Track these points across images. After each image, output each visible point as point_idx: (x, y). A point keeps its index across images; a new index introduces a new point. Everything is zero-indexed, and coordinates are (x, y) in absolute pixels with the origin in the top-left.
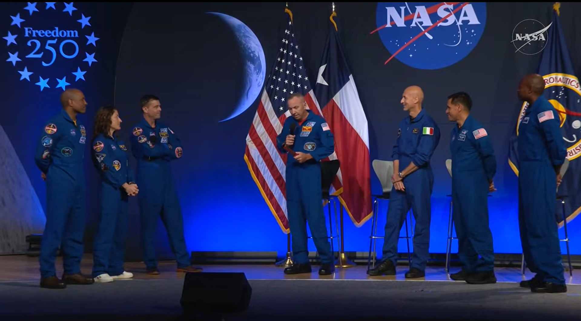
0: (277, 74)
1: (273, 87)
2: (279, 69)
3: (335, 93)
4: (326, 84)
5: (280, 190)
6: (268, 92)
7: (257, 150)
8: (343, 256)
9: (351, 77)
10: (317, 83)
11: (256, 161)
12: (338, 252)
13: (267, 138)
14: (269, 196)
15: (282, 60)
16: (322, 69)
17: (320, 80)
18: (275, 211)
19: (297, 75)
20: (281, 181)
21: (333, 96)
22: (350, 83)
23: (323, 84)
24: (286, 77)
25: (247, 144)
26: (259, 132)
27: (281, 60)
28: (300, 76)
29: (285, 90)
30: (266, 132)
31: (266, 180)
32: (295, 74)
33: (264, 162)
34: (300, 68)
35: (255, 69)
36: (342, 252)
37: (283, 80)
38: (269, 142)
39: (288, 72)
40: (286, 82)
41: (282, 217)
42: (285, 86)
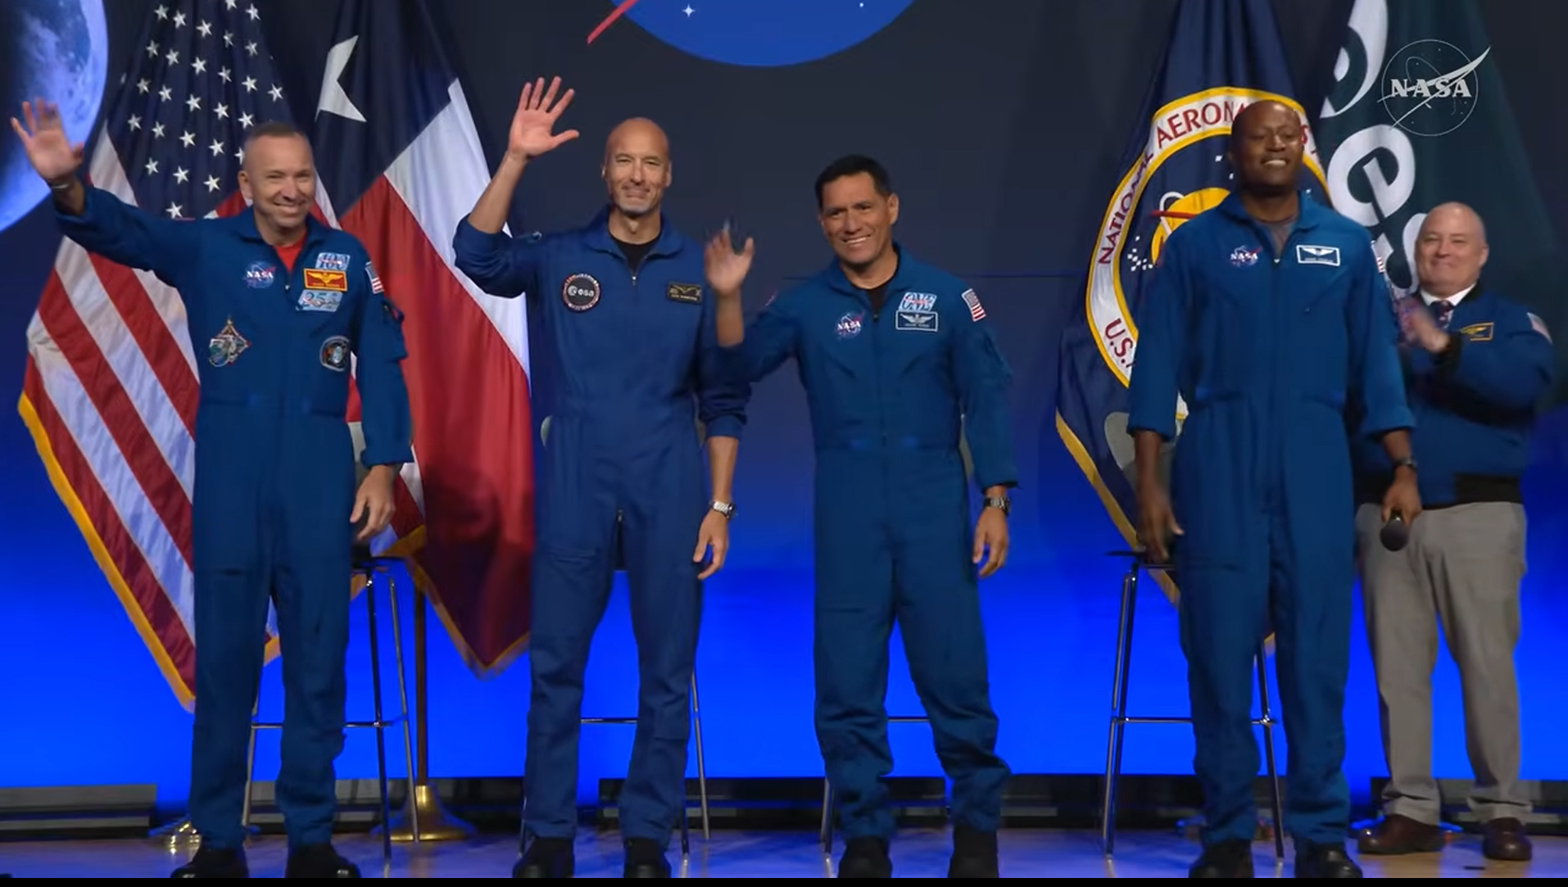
0: (157, 72)
1: (137, 125)
2: (163, 51)
3: (394, 152)
4: (358, 116)
5: (170, 539)
6: (118, 144)
7: (75, 376)
8: (422, 796)
9: (455, 90)
10: (322, 112)
11: (69, 420)
12: (405, 782)
13: (117, 329)
14: (123, 563)
15: (175, 15)
16: (340, 55)
17: (333, 99)
18: (150, 622)
19: (237, 79)
20: (175, 502)
21: (384, 165)
22: (453, 112)
23: (347, 115)
24: (189, 83)
25: (31, 351)
26: (82, 302)
27: (171, 14)
28: (250, 84)
29: (188, 139)
30: (111, 305)
31: (112, 497)
32: (231, 76)
33: (103, 426)
34: (248, 51)
35: (62, 47)
36: (419, 783)
37: (180, 98)
38: (124, 345)
39: (199, 65)
40: (194, 103)
41: (175, 647)
42: (189, 121)
